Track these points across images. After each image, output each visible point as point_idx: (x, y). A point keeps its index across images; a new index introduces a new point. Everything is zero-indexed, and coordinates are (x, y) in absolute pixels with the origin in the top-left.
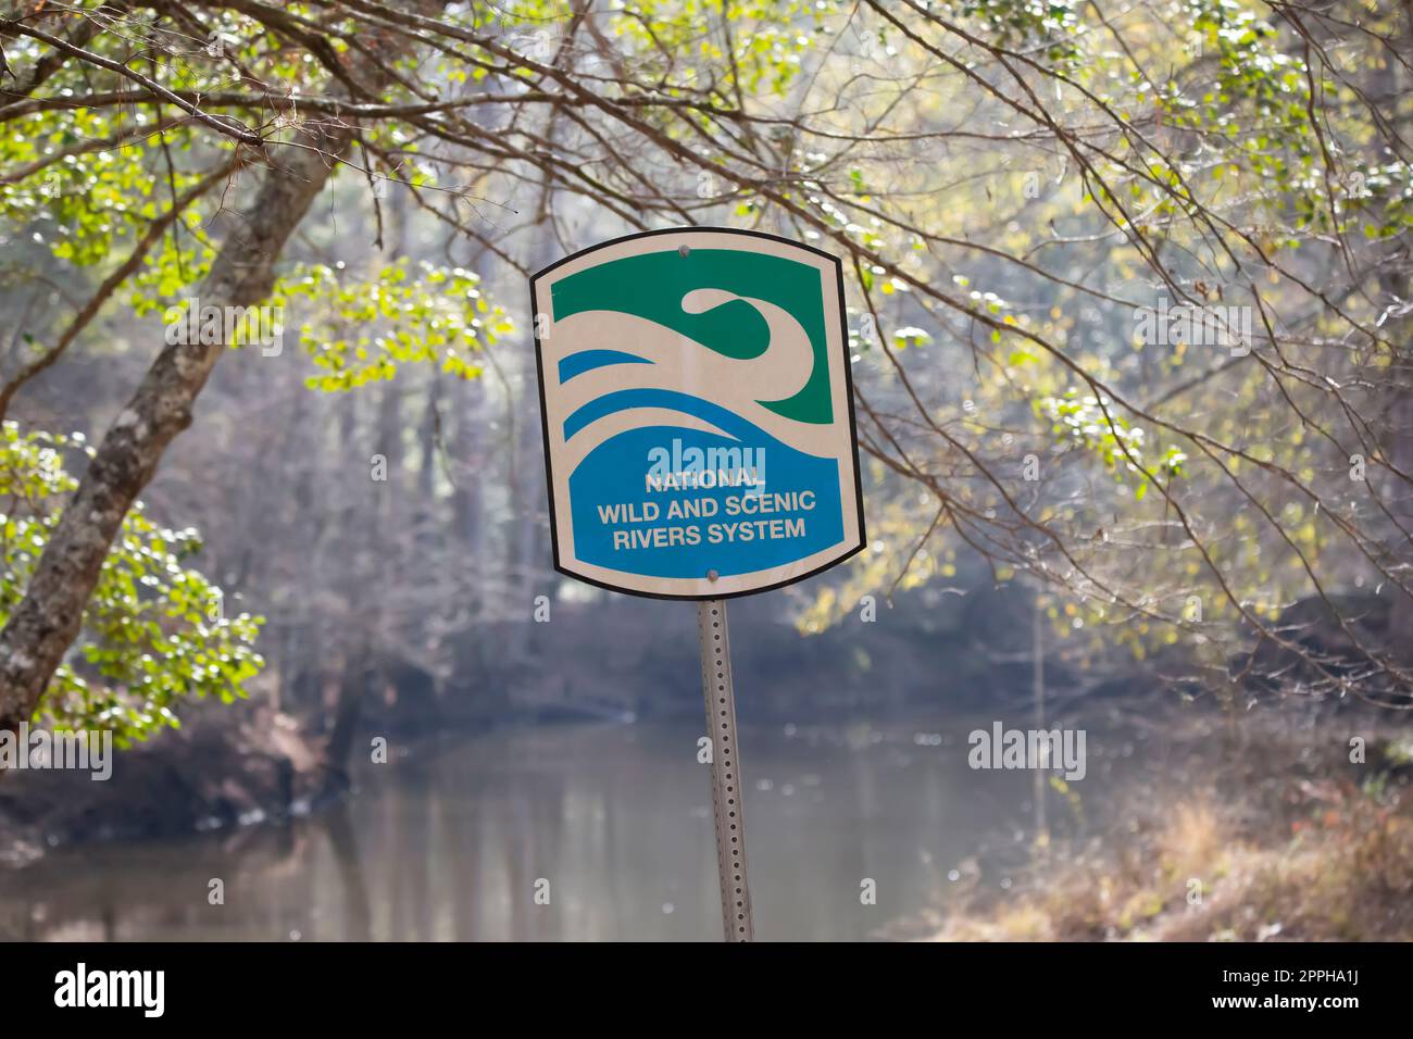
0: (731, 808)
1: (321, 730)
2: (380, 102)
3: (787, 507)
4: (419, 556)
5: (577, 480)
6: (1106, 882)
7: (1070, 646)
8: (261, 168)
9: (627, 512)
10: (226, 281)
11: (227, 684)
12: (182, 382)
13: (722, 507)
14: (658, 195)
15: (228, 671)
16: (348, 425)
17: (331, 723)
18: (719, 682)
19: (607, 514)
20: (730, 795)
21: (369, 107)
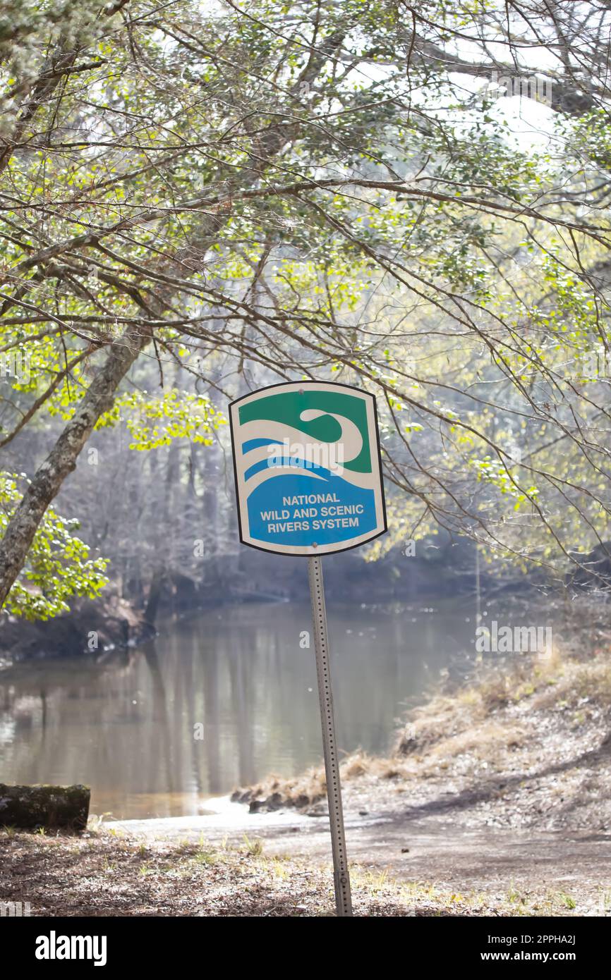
0: (324, 654)
1: (142, 606)
2: (162, 319)
3: (350, 512)
4: (188, 525)
5: (250, 500)
6: (508, 679)
7: (492, 568)
8: (109, 348)
9: (274, 515)
10: (92, 401)
11: (92, 590)
12: (72, 449)
13: (319, 512)
14: (293, 362)
15: (93, 584)
16: (154, 463)
17: (146, 603)
18: (318, 595)
19: (265, 516)
20: (323, 648)
21: (157, 322)
